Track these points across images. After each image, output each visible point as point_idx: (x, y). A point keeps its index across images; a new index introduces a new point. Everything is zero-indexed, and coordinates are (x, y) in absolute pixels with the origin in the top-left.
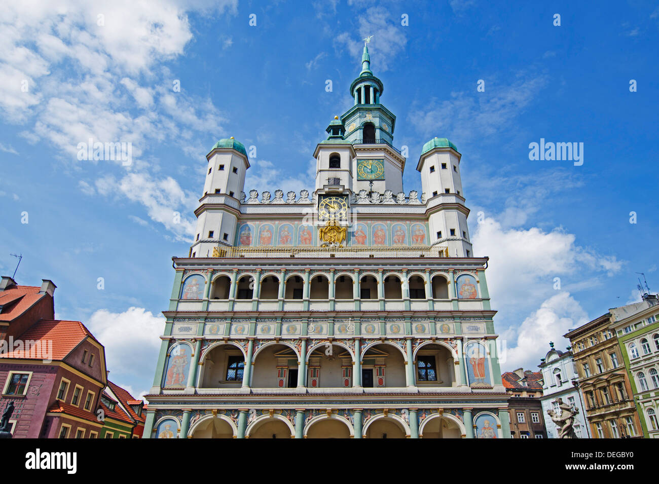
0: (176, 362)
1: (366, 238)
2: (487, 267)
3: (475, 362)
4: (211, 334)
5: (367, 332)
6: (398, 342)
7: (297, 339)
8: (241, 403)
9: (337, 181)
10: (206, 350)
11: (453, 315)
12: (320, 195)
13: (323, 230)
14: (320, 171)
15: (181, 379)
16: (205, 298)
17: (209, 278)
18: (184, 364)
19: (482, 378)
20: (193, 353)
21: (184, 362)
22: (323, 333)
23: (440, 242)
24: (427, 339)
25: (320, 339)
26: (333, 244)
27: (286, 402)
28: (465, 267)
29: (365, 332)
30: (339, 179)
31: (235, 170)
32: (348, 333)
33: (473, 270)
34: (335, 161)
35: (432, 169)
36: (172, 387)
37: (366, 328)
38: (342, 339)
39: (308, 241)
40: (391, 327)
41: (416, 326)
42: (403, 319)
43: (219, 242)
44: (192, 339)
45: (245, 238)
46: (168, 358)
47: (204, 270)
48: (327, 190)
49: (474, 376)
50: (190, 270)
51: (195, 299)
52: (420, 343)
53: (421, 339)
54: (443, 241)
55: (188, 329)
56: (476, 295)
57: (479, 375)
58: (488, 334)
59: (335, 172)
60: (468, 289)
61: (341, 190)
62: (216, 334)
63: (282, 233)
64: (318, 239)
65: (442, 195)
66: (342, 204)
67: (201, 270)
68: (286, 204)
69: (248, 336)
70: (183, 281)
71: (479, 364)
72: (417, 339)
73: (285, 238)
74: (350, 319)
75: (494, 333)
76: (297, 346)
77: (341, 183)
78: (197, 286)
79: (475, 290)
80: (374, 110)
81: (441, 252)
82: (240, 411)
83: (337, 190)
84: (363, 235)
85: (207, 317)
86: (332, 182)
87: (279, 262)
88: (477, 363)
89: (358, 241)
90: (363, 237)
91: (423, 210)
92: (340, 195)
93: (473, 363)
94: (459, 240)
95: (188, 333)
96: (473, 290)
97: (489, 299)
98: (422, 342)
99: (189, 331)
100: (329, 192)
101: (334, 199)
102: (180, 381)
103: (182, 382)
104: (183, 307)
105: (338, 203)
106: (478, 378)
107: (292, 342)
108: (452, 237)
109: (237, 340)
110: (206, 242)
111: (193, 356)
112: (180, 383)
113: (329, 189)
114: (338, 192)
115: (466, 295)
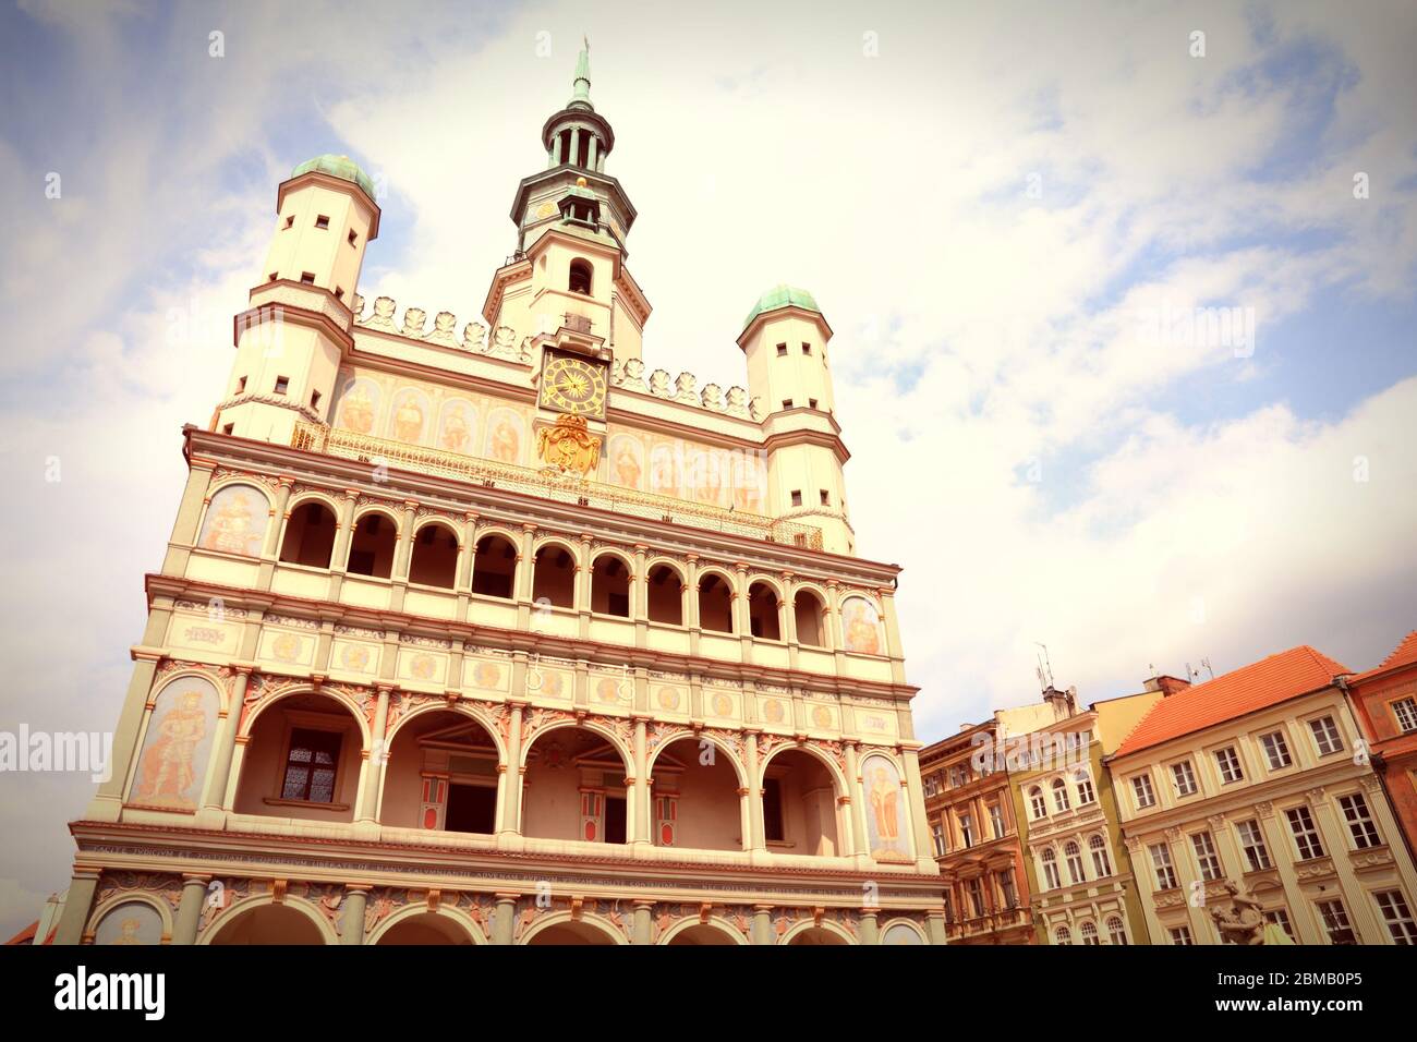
0: (170, 728)
1: (639, 472)
2: (896, 587)
3: (879, 801)
4: (278, 658)
5: (664, 705)
6: (729, 738)
7: (501, 704)
8: (356, 864)
9: (586, 325)
10: (259, 703)
11: (839, 687)
12: (547, 349)
13: (550, 433)
14: (549, 292)
15: (182, 781)
16: (265, 555)
17: (282, 503)
18: (195, 738)
19: (894, 839)
20: (224, 707)
21: (195, 730)
22: (562, 696)
23: (799, 515)
24: (788, 737)
25: (555, 710)
26: (568, 473)
27: (474, 872)
28: (858, 580)
29: (658, 707)
30: (589, 322)
31: (352, 237)
32: (620, 702)
33: (871, 589)
34: (580, 277)
35: (782, 348)
36: (155, 803)
37: (659, 695)
38: (605, 717)
39: (508, 453)
40: (714, 699)
41: (765, 704)
42: (739, 683)
43: (302, 411)
44: (223, 667)
45: (356, 413)
46: (148, 712)
47: (268, 476)
48: (565, 339)
49: (878, 833)
50: (230, 469)
51: (239, 553)
52: (774, 745)
53: (775, 736)
54: (806, 514)
55: (214, 636)
56: (878, 646)
57: (887, 831)
58: (901, 737)
59: (580, 302)
60: (862, 632)
61: (596, 347)
62: (291, 661)
63: (448, 420)
64: (535, 452)
65: (803, 409)
66: (594, 380)
67: (260, 474)
68: (460, 351)
69: (377, 679)
70: (209, 496)
71: (886, 807)
72: (767, 735)
73: (454, 435)
74: (626, 667)
75: (913, 739)
76: (499, 721)
77: (595, 331)
78: (248, 519)
79: (876, 637)
80: (599, 187)
81: (800, 537)
82: (353, 889)
83: (588, 346)
84: (634, 466)
85: (272, 607)
86: (573, 324)
87: (462, 493)
88: (883, 803)
89: (623, 477)
90: (634, 469)
91: (759, 436)
92: (593, 359)
93: (876, 804)
94: (836, 517)
95: (214, 648)
96: (872, 637)
97: (902, 660)
98: (776, 744)
99: (214, 642)
100: (569, 346)
101: (577, 364)
102: (181, 786)
103: (184, 789)
104: (202, 570)
105: (587, 378)
106: (884, 839)
107: (486, 710)
108: (824, 509)
109: (347, 685)
110: (268, 402)
111: (223, 715)
112: (180, 793)
113: (571, 338)
114: (588, 351)
115: (860, 644)
